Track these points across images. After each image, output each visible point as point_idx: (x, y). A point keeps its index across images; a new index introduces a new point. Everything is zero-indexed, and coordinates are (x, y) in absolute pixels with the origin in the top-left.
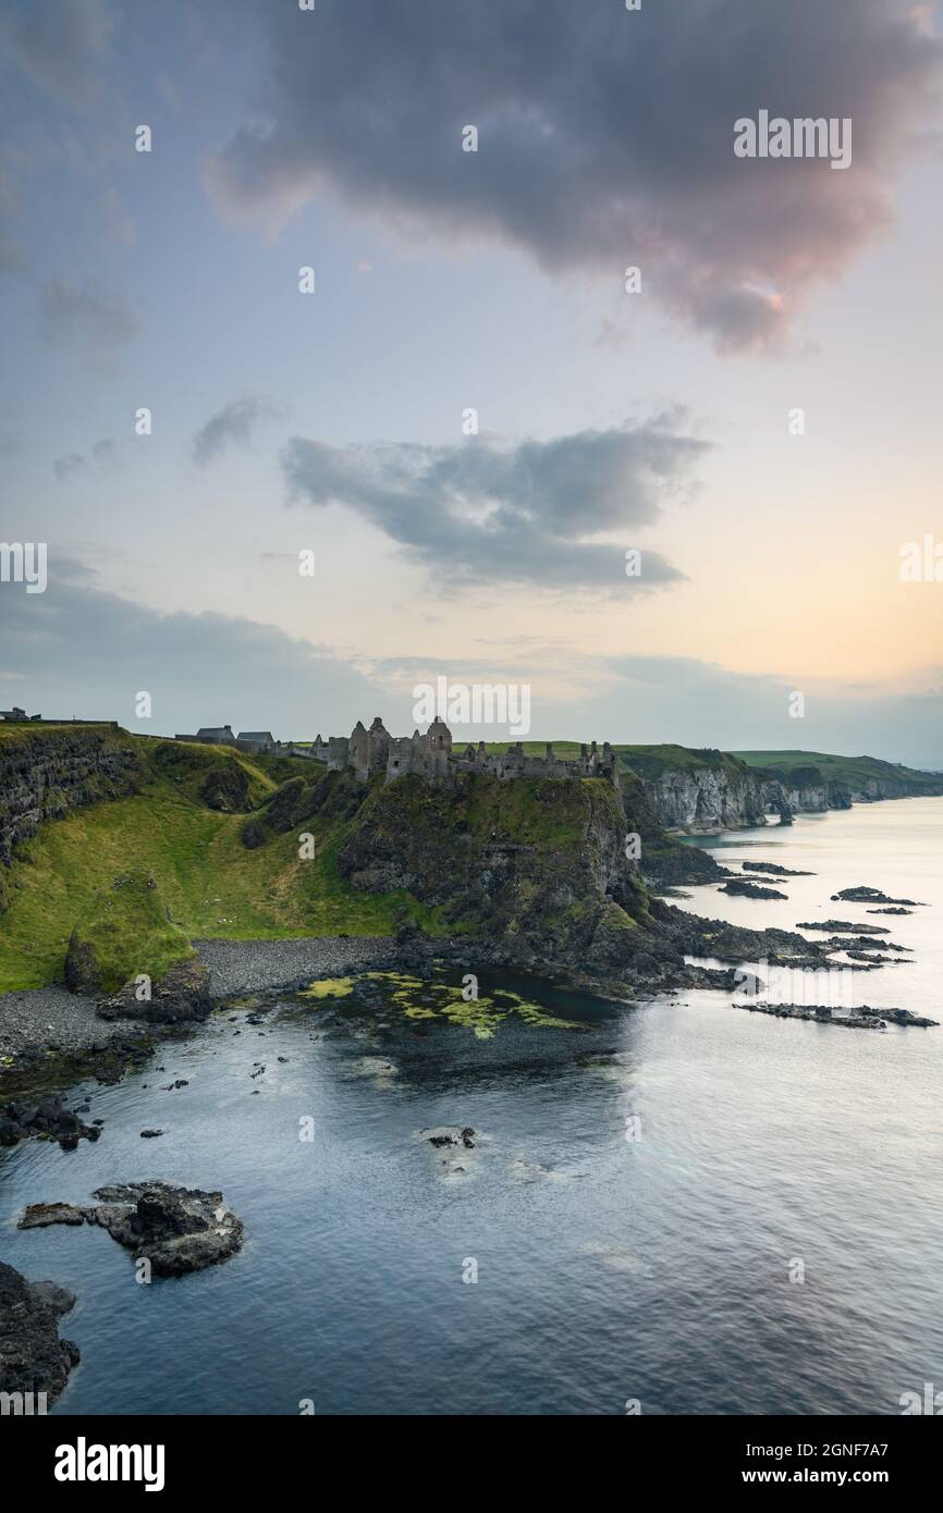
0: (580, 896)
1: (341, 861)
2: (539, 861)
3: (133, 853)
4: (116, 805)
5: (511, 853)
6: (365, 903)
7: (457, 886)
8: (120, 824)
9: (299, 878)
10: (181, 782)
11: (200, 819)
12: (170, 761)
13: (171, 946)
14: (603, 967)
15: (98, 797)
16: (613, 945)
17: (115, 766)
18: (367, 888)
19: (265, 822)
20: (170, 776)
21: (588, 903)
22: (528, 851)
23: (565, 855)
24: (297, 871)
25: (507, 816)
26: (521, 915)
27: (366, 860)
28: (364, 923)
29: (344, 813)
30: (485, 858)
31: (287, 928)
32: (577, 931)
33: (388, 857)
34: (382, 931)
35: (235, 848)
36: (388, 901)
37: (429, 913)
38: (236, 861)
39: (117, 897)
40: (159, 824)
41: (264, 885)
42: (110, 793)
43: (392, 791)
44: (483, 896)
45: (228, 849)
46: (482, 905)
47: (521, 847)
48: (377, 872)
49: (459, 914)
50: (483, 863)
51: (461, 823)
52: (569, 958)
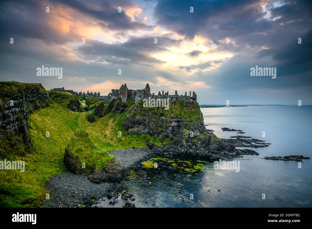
0: (201, 133)
1: (124, 125)
2: (189, 123)
3: (57, 125)
4: (44, 110)
5: (178, 122)
6: (135, 137)
7: (162, 131)
8: (49, 115)
9: (113, 131)
10: (60, 103)
11: (71, 114)
12: (55, 97)
14: (216, 151)
15: (40, 107)
16: (217, 145)
18: (134, 133)
19: (94, 114)
20: (56, 101)
21: (205, 134)
22: (185, 121)
23: (196, 122)
24: (111, 129)
25: (176, 111)
26: (186, 139)
27: (134, 125)
28: (137, 143)
29: (120, 111)
30: (170, 124)
31: (116, 146)
32: (203, 142)
33: (140, 124)
34: (143, 145)
35: (87, 122)
36: (142, 137)
37: (155, 140)
38: (89, 126)
40: (60, 115)
41: (102, 133)
42: (42, 106)
43: (140, 104)
44: (169, 134)
45: (85, 123)
46: (170, 137)
47: (182, 120)
48: (137, 128)
49: (163, 139)
50: (169, 125)
51: (161, 113)
52: (202, 150)
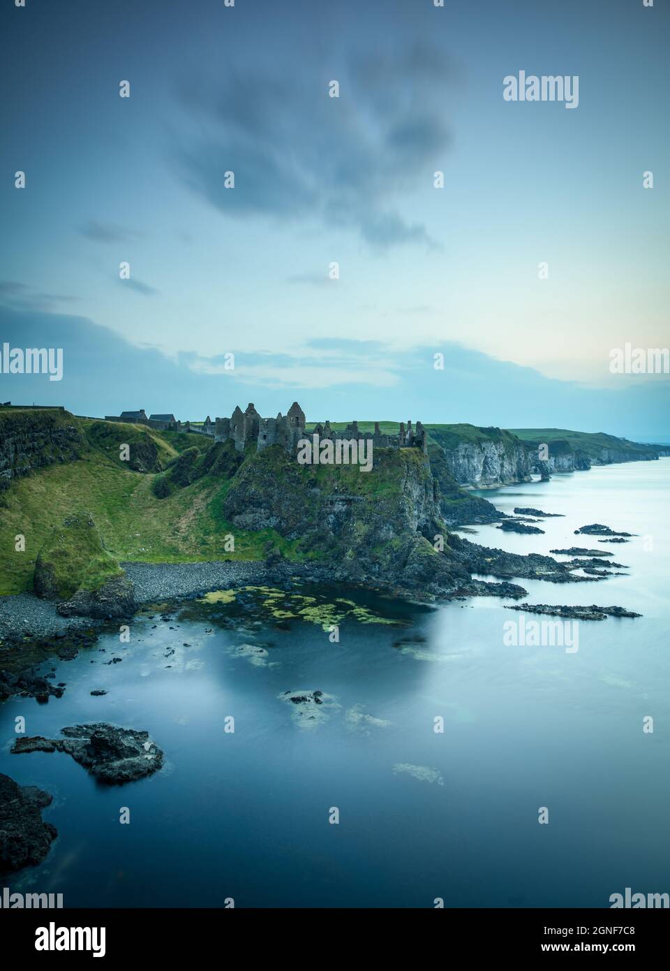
0: (398, 533)
1: (225, 508)
2: (369, 508)
3: (78, 502)
4: (65, 467)
5: (348, 502)
6: (243, 538)
7: (309, 525)
8: (68, 480)
9: (196, 519)
10: (110, 450)
11: (124, 477)
12: (102, 435)
13: (107, 567)
14: (415, 582)
15: (52, 461)
16: (421, 567)
17: (63, 440)
18: (244, 527)
19: (170, 479)
20: (102, 447)
21: (404, 537)
22: (361, 500)
23: (388, 503)
24: (194, 515)
25: (346, 475)
26: (355, 546)
27: (243, 507)
29: (227, 473)
30: (330, 506)
31: (187, 556)
32: (396, 557)
33: (259, 505)
34: (256, 557)
35: (149, 498)
36: (259, 537)
37: (290, 545)
38: (150, 507)
39: (68, 532)
40: (95, 480)
41: (171, 524)
42: (60, 458)
43: (262, 457)
44: (328, 533)
45: (144, 499)
46: (327, 539)
47: (356, 498)
48: (252, 515)
49: (311, 546)
50: (328, 510)
51: (313, 480)
52: (389, 576)
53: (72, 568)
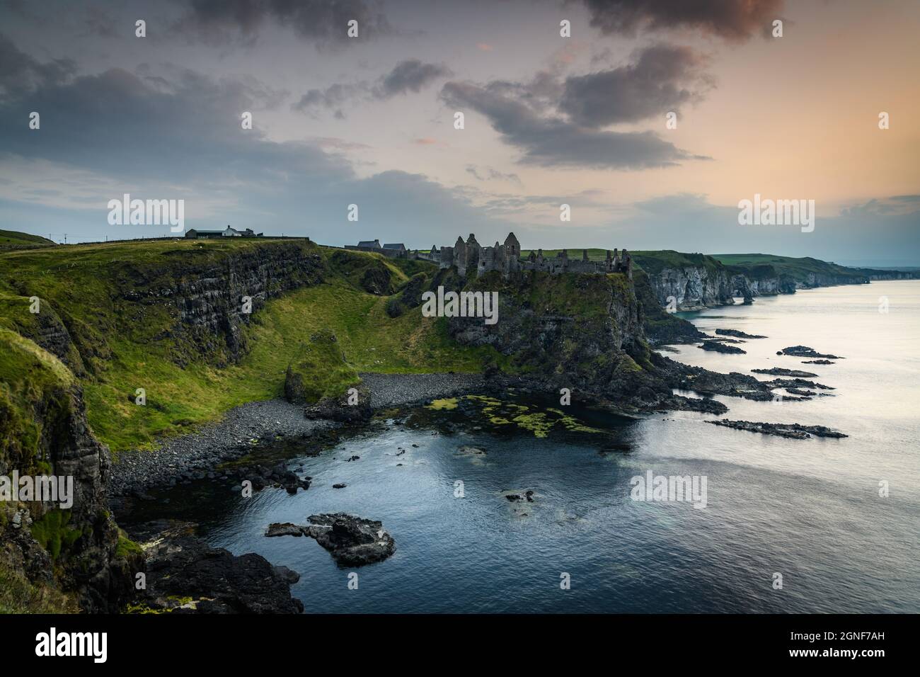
0: (603, 350)
2: (577, 327)
3: (322, 320)
4: (310, 290)
5: (558, 322)
6: (464, 353)
7: (523, 342)
8: (313, 302)
9: (423, 336)
10: (348, 276)
11: (361, 299)
12: (342, 262)
13: (347, 377)
14: (619, 395)
15: (300, 285)
16: (625, 381)
17: (309, 266)
18: (466, 343)
19: (402, 301)
20: (342, 272)
21: (609, 355)
22: (570, 321)
23: (595, 323)
24: (422, 332)
25: (556, 298)
26: (565, 362)
27: (465, 326)
28: (464, 365)
30: (542, 325)
31: (416, 368)
32: (601, 372)
33: (479, 324)
34: (476, 370)
35: (383, 317)
36: (479, 352)
37: (506, 360)
38: (384, 325)
39: (314, 346)
40: (337, 302)
41: (402, 340)
42: (306, 282)
43: (481, 281)
44: (540, 349)
45: (379, 318)
46: (540, 355)
47: (565, 318)
48: (472, 333)
49: (525, 360)
50: (540, 328)
51: (526, 302)
52: (596, 389)
53: (317, 377)
